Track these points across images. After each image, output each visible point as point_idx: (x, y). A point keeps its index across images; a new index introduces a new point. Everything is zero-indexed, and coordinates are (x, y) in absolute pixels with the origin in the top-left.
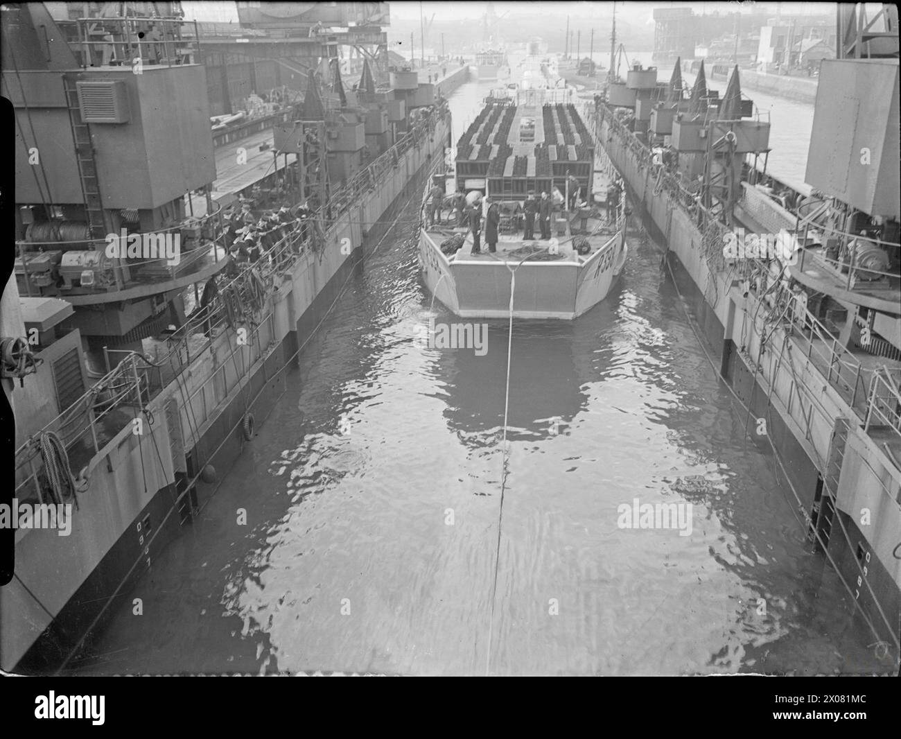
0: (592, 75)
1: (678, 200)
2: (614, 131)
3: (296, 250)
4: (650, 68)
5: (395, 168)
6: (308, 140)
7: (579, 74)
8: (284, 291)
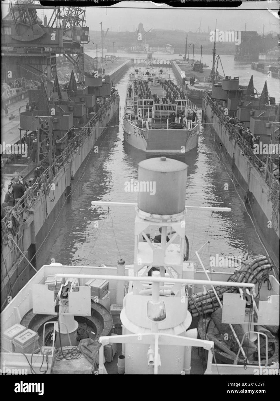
0: (201, 72)
1: (253, 163)
2: (215, 112)
3: (35, 195)
4: (235, 78)
5: (89, 135)
6: (42, 127)
7: (194, 70)
8: (29, 221)
